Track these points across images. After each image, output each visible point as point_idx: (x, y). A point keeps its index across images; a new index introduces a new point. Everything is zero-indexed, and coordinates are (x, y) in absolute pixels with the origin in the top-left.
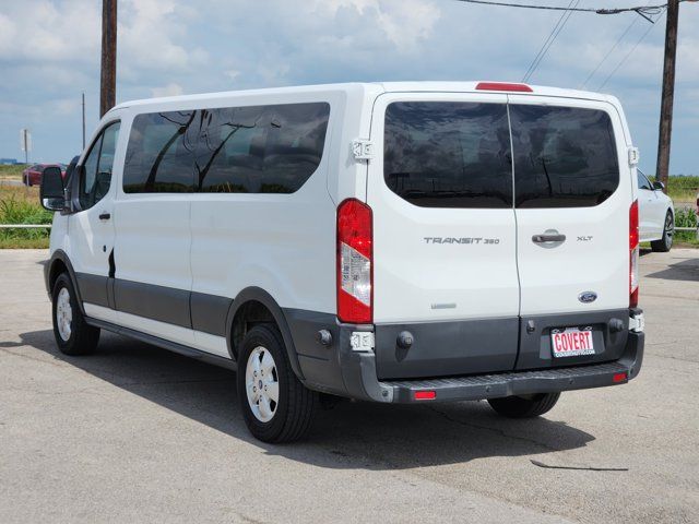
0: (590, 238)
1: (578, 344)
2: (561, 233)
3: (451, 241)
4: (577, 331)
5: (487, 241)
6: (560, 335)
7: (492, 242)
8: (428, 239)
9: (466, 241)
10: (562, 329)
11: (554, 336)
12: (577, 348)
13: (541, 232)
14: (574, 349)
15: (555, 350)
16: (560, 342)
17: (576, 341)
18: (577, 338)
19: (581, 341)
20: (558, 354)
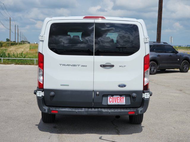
0: (125, 66)
1: (119, 101)
2: (112, 64)
3: (68, 65)
4: (119, 97)
5: (82, 66)
6: (112, 97)
7: (84, 66)
8: (61, 65)
9: (74, 65)
10: (112, 95)
11: (109, 98)
12: (118, 102)
13: (104, 64)
14: (117, 102)
15: (109, 102)
16: (111, 100)
17: (118, 100)
18: (119, 99)
19: (120, 100)
20: (109, 103)
